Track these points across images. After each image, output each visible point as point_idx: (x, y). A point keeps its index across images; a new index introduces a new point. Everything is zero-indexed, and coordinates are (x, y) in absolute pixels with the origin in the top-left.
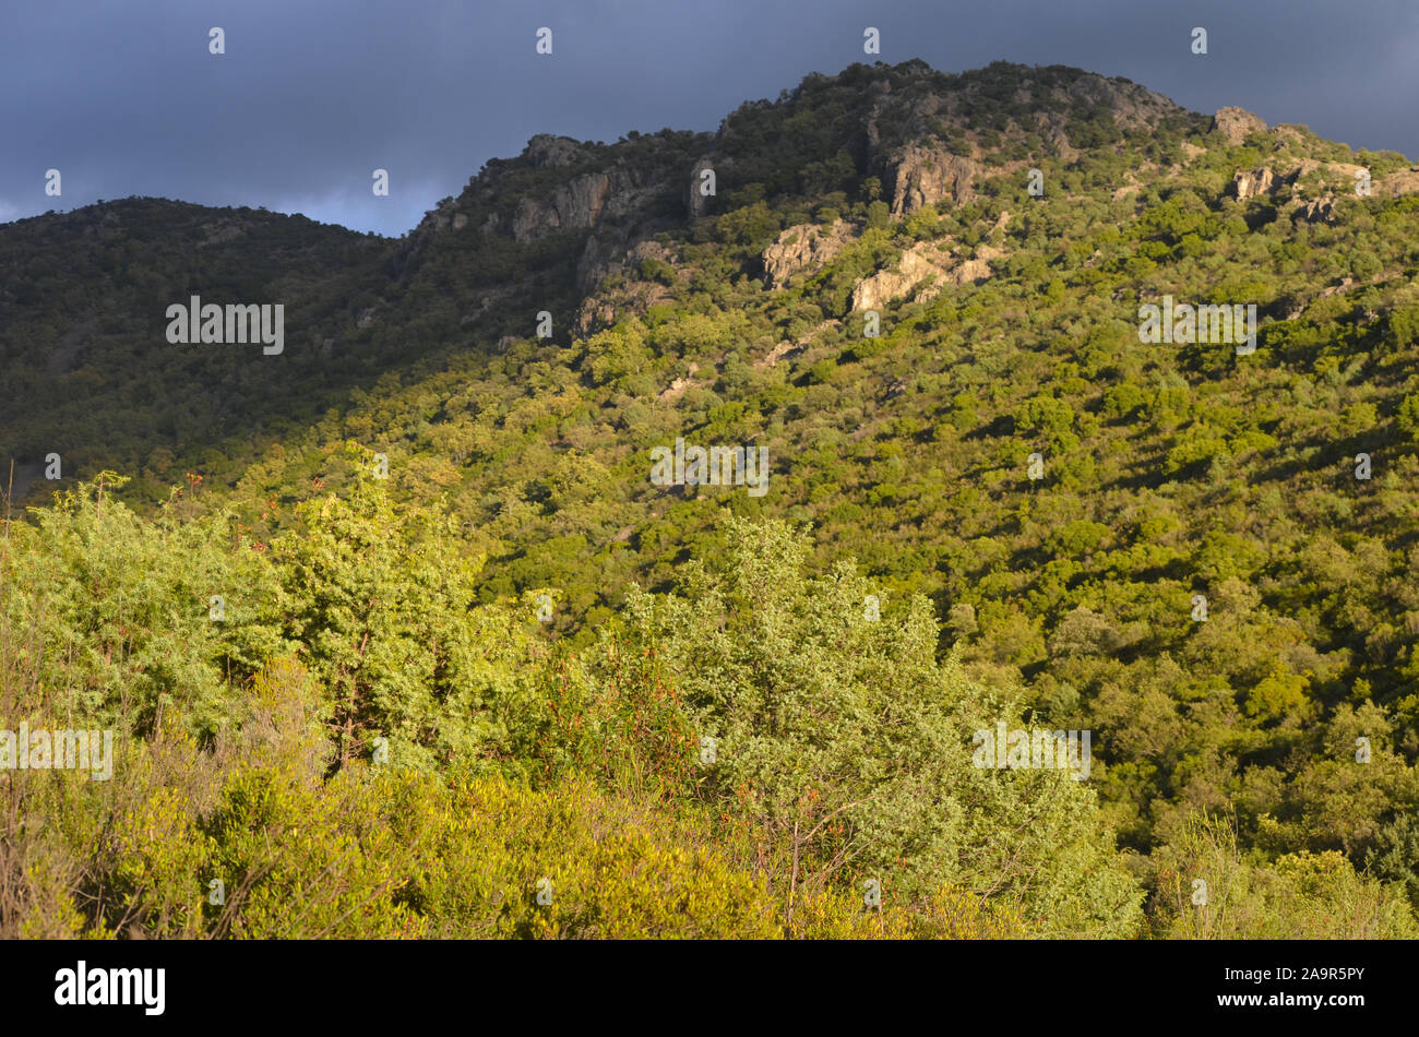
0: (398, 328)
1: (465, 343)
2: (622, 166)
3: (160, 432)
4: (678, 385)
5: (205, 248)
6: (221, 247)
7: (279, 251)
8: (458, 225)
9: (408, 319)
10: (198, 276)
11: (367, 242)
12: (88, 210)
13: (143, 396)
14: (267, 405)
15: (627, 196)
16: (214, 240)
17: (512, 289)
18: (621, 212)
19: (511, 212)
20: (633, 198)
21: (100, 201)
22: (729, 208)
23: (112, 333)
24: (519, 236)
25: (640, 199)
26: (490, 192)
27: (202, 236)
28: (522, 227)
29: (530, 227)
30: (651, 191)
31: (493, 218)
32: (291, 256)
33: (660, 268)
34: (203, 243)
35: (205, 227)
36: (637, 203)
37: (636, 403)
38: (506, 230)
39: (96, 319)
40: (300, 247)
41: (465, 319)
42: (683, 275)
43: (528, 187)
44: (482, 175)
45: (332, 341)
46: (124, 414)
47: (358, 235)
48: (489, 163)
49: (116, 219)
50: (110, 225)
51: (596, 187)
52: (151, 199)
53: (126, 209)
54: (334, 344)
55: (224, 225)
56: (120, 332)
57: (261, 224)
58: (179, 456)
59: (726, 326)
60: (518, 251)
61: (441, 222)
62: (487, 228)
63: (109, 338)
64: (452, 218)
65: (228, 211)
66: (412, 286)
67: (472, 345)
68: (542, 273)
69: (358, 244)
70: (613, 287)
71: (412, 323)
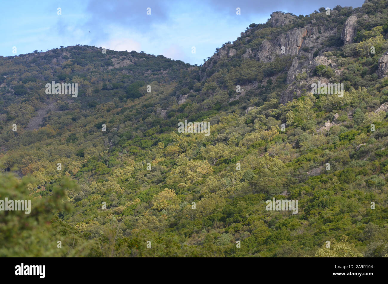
0: (198, 105)
1: (230, 111)
2: (314, 24)
3: (77, 155)
4: (328, 124)
5: (112, 70)
6: (121, 69)
7: (149, 72)
8: (231, 54)
9: (203, 100)
10: (107, 83)
11: (193, 68)
12: (55, 51)
13: (73, 139)
14: (130, 141)
15: (315, 37)
16: (117, 66)
17: (256, 85)
18: (311, 45)
19: (258, 48)
20: (318, 38)
21: (61, 47)
22: (364, 39)
23: (62, 110)
24: (261, 60)
25: (321, 38)
26: (248, 38)
27: (111, 64)
28: (263, 55)
29: (266, 55)
30: (327, 34)
31: (249, 50)
32: (154, 75)
33: (325, 69)
34: (111, 68)
35: (113, 60)
36: (320, 41)
37: (306, 134)
38: (254, 57)
39: (55, 103)
40: (159, 70)
41: (231, 100)
42: (337, 72)
43: (268, 35)
44: (246, 32)
45: (166, 111)
46: (61, 147)
47: (188, 65)
48: (250, 26)
49: (69, 55)
50: (65, 58)
51: (301, 33)
52: (87, 46)
53: (74, 50)
54: (167, 113)
55: (122, 60)
56: (67, 109)
57: (142, 59)
58: (84, 166)
59: (356, 95)
60: (260, 67)
61: (223, 53)
62: (246, 56)
63: (61, 112)
64: (228, 51)
65: (125, 53)
66: (207, 84)
67: (233, 112)
68: (272, 78)
69: (189, 69)
70: (301, 79)
71: (205, 102)
